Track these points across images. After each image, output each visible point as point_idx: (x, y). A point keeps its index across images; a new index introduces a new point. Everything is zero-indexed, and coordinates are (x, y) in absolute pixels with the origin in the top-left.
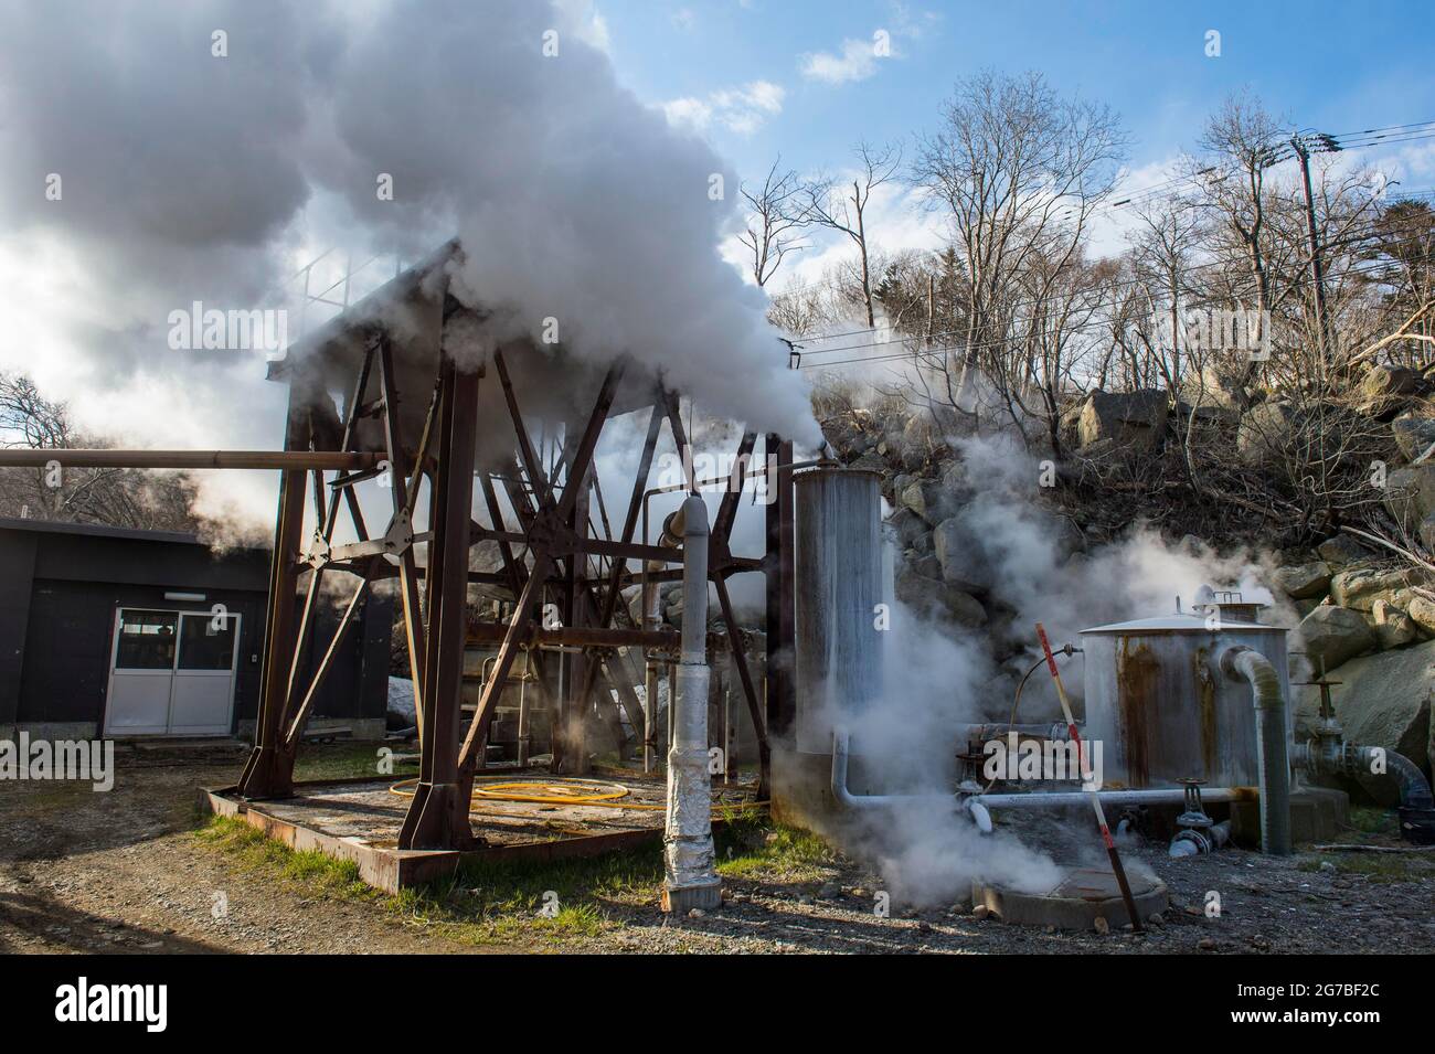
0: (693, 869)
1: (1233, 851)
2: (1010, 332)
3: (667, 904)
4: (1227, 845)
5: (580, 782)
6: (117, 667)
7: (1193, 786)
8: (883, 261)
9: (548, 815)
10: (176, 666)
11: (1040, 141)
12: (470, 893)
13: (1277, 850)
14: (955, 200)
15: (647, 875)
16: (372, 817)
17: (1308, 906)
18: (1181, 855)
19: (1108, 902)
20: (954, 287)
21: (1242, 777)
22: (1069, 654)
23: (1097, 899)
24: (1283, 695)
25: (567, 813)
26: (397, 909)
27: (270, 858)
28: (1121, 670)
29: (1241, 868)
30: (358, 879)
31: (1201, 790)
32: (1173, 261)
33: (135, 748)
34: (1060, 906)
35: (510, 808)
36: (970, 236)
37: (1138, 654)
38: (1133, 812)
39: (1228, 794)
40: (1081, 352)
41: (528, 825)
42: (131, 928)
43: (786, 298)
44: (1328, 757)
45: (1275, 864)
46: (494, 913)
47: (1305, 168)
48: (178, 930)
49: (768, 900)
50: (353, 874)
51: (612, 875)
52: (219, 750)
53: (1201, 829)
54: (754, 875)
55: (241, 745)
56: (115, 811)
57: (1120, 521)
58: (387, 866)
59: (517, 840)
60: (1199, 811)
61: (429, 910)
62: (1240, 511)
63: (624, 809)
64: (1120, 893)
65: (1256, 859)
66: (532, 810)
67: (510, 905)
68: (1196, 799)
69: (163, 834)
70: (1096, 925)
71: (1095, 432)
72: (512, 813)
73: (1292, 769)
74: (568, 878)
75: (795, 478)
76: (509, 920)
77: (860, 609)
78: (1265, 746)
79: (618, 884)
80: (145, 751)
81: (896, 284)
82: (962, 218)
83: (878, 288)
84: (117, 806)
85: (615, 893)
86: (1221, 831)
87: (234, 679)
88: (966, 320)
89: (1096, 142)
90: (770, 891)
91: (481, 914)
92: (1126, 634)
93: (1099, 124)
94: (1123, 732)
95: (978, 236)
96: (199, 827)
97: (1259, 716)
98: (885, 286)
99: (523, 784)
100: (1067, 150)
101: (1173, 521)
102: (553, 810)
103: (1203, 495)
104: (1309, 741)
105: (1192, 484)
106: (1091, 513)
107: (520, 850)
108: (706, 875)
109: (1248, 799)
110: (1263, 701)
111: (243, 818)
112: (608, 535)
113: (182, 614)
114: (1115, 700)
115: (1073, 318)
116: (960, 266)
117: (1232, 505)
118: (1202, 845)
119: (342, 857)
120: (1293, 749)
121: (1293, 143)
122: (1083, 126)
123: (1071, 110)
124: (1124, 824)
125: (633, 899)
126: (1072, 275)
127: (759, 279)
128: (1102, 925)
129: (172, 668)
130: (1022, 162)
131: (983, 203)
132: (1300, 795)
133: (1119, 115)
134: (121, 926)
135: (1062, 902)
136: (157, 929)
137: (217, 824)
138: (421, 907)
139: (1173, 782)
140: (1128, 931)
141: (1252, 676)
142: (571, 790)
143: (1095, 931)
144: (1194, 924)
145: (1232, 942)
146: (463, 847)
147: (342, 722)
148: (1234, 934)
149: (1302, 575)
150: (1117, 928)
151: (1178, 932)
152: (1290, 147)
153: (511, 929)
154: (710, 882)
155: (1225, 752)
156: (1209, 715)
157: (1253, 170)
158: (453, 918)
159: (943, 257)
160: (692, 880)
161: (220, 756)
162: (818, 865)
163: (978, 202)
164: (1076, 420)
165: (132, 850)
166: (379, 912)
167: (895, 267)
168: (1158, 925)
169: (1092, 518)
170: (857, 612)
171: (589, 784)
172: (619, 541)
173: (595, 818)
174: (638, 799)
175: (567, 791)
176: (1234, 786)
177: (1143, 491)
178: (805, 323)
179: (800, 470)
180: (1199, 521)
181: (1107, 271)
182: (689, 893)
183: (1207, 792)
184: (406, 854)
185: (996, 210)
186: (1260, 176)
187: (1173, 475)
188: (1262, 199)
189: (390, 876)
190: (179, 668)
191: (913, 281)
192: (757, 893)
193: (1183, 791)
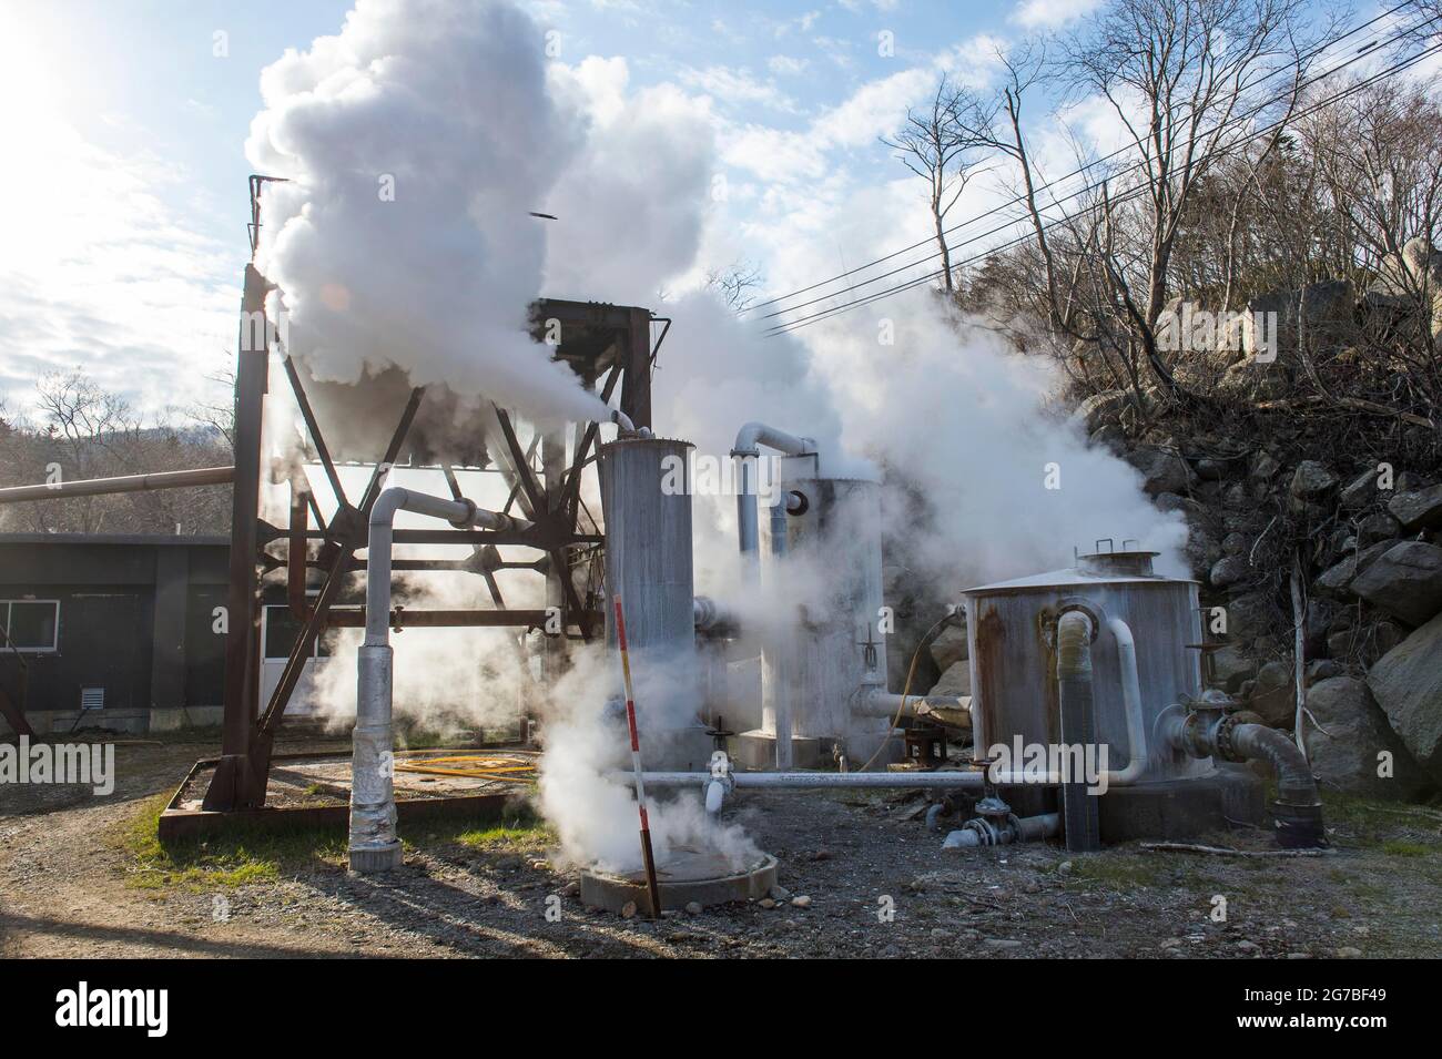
6: (267, 656)
18: (955, 846)
28: (976, 636)
37: (987, 618)
44: (1203, 736)
53: (993, 818)
60: (994, 797)
68: (990, 784)
70: (624, 909)
77: (647, 582)
92: (978, 594)
104: (1187, 717)
107: (284, 813)
114: (975, 669)
128: (627, 909)
143: (621, 916)
156: (1053, 687)
170: (643, 585)
193: (982, 773)
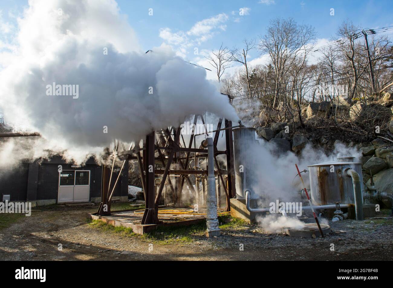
0: (213, 227)
1: (349, 220)
2: (287, 86)
3: (208, 235)
4: (347, 218)
5: (181, 209)
6: (60, 185)
7: (338, 204)
8: (251, 68)
9: (176, 216)
10: (75, 184)
11: (293, 36)
12: (160, 234)
13: (360, 219)
14: (271, 53)
15: (202, 229)
16: (132, 218)
17: (366, 231)
18: (335, 221)
19: (315, 231)
20: (271, 74)
21: (351, 202)
22: (305, 172)
23: (313, 230)
24: (360, 180)
25: (180, 216)
26: (143, 238)
27: (109, 228)
28: (319, 175)
29: (350, 223)
30: (133, 232)
31: (340, 205)
32: (331, 65)
33: (66, 205)
34: (304, 232)
35: (165, 215)
36: (275, 62)
37: (323, 171)
38: (323, 211)
39: (347, 206)
40: (307, 90)
41: (171, 219)
42: (81, 244)
43: (225, 79)
44: (373, 196)
45: (359, 222)
46: (167, 238)
47: (366, 39)
48: (93, 244)
49: (232, 234)
50: (131, 231)
51: (194, 229)
52: (87, 205)
53: (340, 215)
54: (228, 229)
55: (92, 204)
56: (67, 220)
57: (319, 137)
58: (140, 228)
59: (169, 222)
60: (339, 210)
61: (151, 238)
62: (351, 133)
63: (194, 215)
64: (319, 229)
65: (354, 221)
66: (171, 216)
67: (170, 236)
68: (339, 207)
69: (81, 224)
70: (313, 236)
71: (311, 113)
72: (166, 216)
73: (364, 199)
74: (183, 230)
75: (233, 130)
76: (170, 240)
78: (356, 193)
79: (195, 231)
80: (69, 206)
81: (255, 74)
82: (273, 57)
83: (250, 76)
84: (67, 219)
85: (195, 233)
86: (346, 215)
87: (89, 187)
88: (275, 83)
89: (308, 35)
90: (232, 232)
91: (164, 239)
92: (319, 166)
93: (309, 30)
94: (320, 191)
95: (277, 62)
96: (89, 223)
97: (354, 186)
98: (252, 75)
99: (167, 210)
100: (301, 37)
101: (333, 136)
102: (176, 215)
103: (341, 129)
104: (368, 192)
105: (337, 126)
106: (310, 135)
107: (171, 224)
108: (217, 228)
109: (352, 207)
110: (355, 182)
111: (100, 220)
112: (185, 146)
113: (75, 171)
114: (317, 183)
115: (305, 81)
116: (273, 69)
117: (348, 132)
118: (340, 218)
119: (128, 227)
120: (363, 194)
121: (363, 32)
122: (304, 31)
123: (301, 27)
124: (320, 214)
125: (199, 234)
126: (304, 70)
127: (219, 76)
128: (314, 236)
129: (74, 185)
130: (288, 41)
131: (278, 53)
132: (366, 206)
133: (314, 28)
134: (79, 244)
135: (304, 231)
136: (87, 244)
137: (94, 222)
138: (149, 237)
139: (333, 203)
140: (321, 237)
141: (352, 176)
142: (179, 211)
143: (312, 238)
144: (337, 235)
145: (346, 239)
146: (157, 223)
147: (117, 197)
148: (347, 237)
149: (367, 149)
150: (318, 236)
151: (333, 237)
152: (362, 33)
153: (171, 241)
154: (218, 230)
155: (346, 195)
156: (342, 186)
157: (351, 40)
158: (157, 240)
159: (268, 66)
160: (213, 229)
161: (87, 207)
162: (243, 226)
163: (277, 53)
164: (306, 111)
165: (75, 228)
166: (139, 239)
167: (255, 70)
168: (328, 236)
169: (311, 136)
171: (183, 209)
172: (188, 148)
173: (187, 217)
174: (197, 212)
175: (178, 211)
176: (349, 204)
177: (324, 129)
178: (231, 86)
179: (234, 128)
180: (340, 136)
181: (313, 68)
182: (213, 232)
183: (341, 205)
184: (144, 225)
185: (282, 55)
186: (353, 42)
187: (333, 124)
188: (354, 48)
189: (141, 231)
190: (76, 185)
191: (260, 73)
192: (229, 232)
193: (335, 205)
